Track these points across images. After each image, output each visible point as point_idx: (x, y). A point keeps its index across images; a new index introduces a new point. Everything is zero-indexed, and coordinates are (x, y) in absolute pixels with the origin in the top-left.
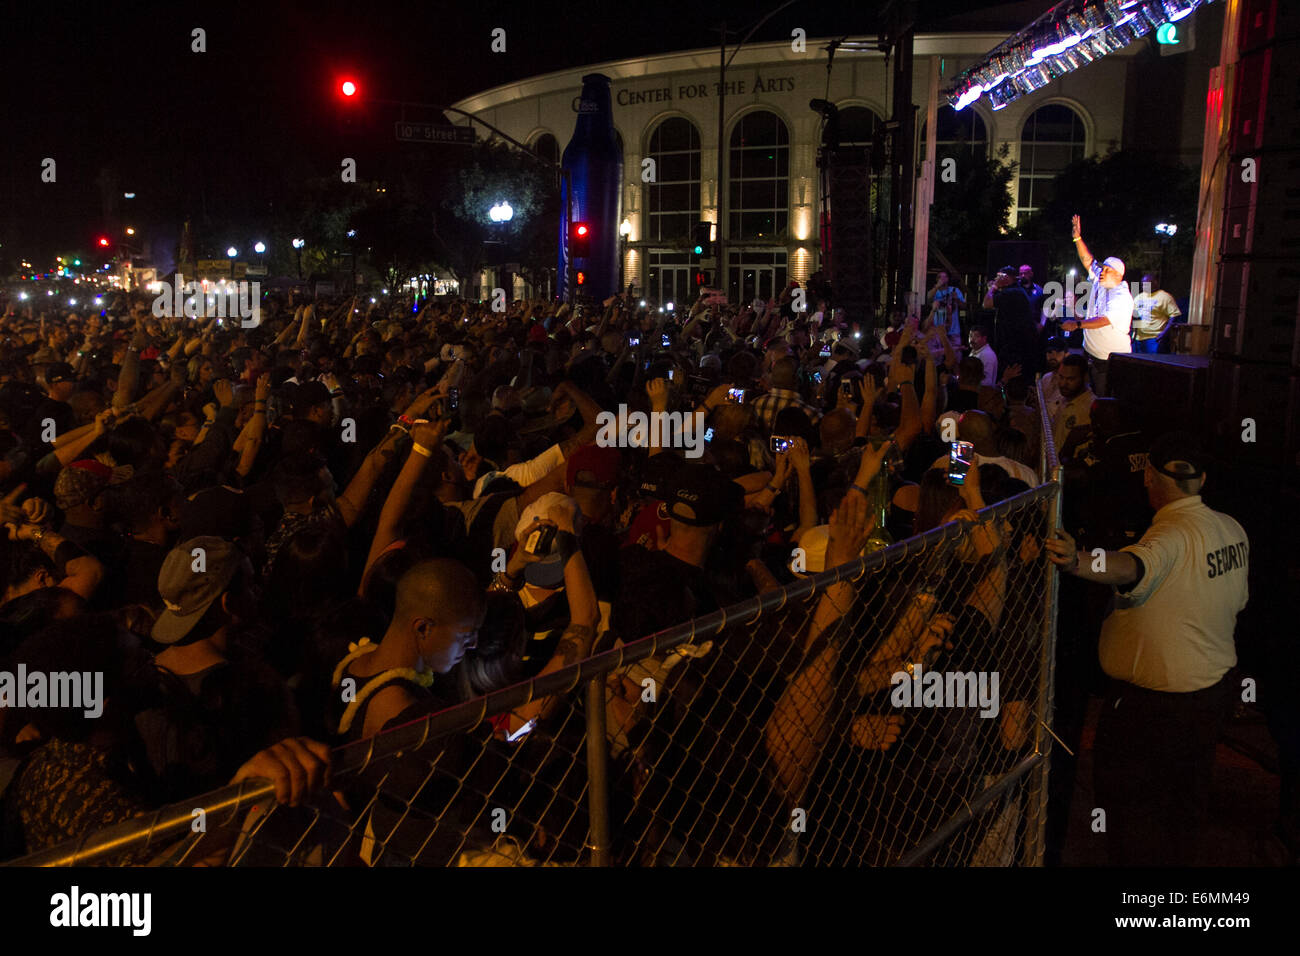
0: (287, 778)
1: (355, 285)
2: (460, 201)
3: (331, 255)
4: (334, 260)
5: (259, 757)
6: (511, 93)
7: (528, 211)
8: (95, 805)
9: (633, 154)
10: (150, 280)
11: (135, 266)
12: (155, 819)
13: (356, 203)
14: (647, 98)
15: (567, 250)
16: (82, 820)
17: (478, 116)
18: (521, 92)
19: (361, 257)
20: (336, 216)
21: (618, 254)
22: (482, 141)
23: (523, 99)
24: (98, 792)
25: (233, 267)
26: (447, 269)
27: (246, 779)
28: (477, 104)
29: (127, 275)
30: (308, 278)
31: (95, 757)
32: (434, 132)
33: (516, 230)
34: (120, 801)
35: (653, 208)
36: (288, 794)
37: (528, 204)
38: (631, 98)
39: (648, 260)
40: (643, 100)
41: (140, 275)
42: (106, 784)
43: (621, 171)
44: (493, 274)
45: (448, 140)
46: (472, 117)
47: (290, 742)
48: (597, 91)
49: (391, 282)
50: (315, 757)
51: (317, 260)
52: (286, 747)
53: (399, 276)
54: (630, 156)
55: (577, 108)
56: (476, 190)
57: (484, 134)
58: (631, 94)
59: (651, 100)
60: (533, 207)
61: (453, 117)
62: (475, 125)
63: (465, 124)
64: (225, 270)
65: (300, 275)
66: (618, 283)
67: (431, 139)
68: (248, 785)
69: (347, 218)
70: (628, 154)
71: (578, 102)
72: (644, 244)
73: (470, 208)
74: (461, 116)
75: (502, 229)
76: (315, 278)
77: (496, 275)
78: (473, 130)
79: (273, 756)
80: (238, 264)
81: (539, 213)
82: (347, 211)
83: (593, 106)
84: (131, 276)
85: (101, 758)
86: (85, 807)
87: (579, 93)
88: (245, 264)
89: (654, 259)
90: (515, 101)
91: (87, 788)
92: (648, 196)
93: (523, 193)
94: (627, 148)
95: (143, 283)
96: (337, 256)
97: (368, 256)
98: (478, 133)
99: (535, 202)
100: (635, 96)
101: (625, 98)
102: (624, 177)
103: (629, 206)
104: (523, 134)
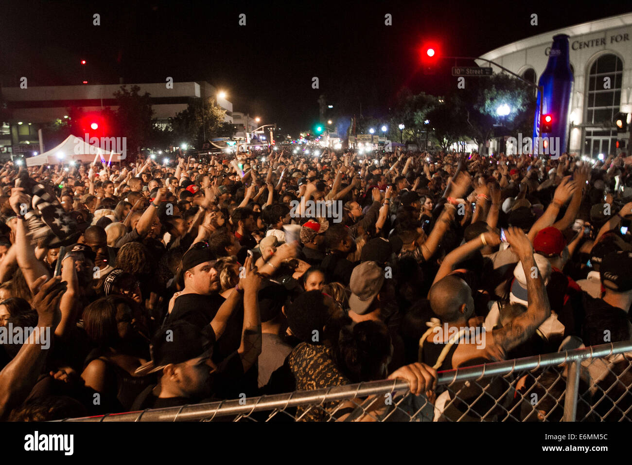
0: (416, 381)
1: (427, 146)
2: (483, 105)
3: (416, 132)
4: (418, 135)
5: (403, 369)
6: (511, 48)
7: (519, 110)
8: (324, 369)
9: (579, 76)
10: (336, 143)
11: (330, 137)
12: (358, 387)
13: (430, 107)
14: (590, 44)
15: (538, 129)
16: (319, 373)
17: (494, 62)
18: (516, 47)
19: (430, 133)
20: (420, 114)
21: (567, 131)
22: (496, 74)
23: (518, 51)
24: (326, 363)
25: (372, 137)
26: (473, 139)
27: (398, 378)
28: (492, 55)
29: (327, 141)
30: (405, 143)
31: (325, 350)
32: (471, 70)
33: (511, 119)
34: (334, 369)
35: (590, 105)
36: (416, 389)
37: (519, 106)
38: (581, 45)
39: (585, 134)
40: (588, 46)
41: (333, 141)
42: (329, 361)
43: (572, 86)
44: (496, 142)
45: (478, 74)
46: (491, 62)
47: (418, 364)
48: (561, 43)
49: (444, 145)
50: (429, 373)
51: (410, 135)
52: (416, 366)
53: (448, 142)
54: (578, 77)
55: (548, 53)
56: (492, 99)
57: (497, 71)
58: (580, 44)
59: (592, 45)
60: (522, 108)
61: (480, 63)
62: (493, 66)
63: (488, 66)
64: (369, 139)
65: (402, 142)
66: (567, 146)
67: (470, 74)
68: (398, 381)
69: (425, 114)
70: (576, 76)
71: (549, 51)
72: (583, 125)
73: (487, 108)
74: (485, 62)
75: (503, 119)
76: (408, 143)
77: (498, 142)
78: (491, 69)
79: (410, 369)
80: (374, 137)
81: (524, 111)
82: (425, 111)
83: (558, 52)
84: (329, 141)
85: (327, 351)
86: (320, 368)
87: (550, 45)
88: (378, 136)
89: (589, 134)
90: (513, 53)
91: (322, 361)
92: (587, 99)
93: (516, 100)
94: (576, 74)
95: (333, 145)
96: (419, 133)
97: (434, 133)
98: (494, 70)
99: (523, 105)
100: (583, 44)
101: (577, 46)
102: (574, 89)
103: (575, 105)
104: (517, 69)
